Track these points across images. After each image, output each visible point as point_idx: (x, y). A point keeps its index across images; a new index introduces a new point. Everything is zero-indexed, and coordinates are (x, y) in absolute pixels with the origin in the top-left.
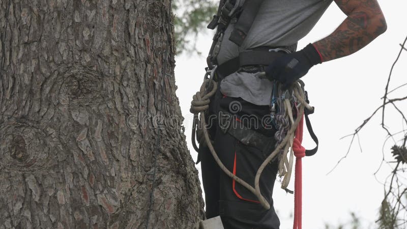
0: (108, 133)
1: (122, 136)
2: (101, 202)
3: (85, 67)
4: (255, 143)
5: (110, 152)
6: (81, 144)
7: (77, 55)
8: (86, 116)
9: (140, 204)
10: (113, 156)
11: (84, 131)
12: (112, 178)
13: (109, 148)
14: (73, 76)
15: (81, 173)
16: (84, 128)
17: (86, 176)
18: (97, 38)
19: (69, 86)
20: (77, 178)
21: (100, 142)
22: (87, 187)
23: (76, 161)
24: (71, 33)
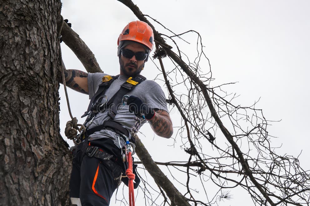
0: (40, 116)
1: (46, 121)
2: (33, 150)
3: (30, 76)
4: (109, 165)
5: (40, 127)
6: (24, 115)
7: (26, 69)
8: (28, 101)
9: (56, 160)
10: (41, 129)
11: (26, 109)
12: (41, 141)
13: (40, 124)
14: (22, 79)
15: (22, 131)
16: (27, 107)
17: (25, 134)
18: (37, 66)
19: (19, 83)
20: (19, 133)
21: (35, 118)
22: (25, 141)
23: (20, 123)
24: (22, 57)
